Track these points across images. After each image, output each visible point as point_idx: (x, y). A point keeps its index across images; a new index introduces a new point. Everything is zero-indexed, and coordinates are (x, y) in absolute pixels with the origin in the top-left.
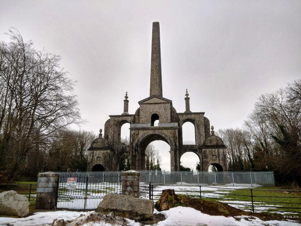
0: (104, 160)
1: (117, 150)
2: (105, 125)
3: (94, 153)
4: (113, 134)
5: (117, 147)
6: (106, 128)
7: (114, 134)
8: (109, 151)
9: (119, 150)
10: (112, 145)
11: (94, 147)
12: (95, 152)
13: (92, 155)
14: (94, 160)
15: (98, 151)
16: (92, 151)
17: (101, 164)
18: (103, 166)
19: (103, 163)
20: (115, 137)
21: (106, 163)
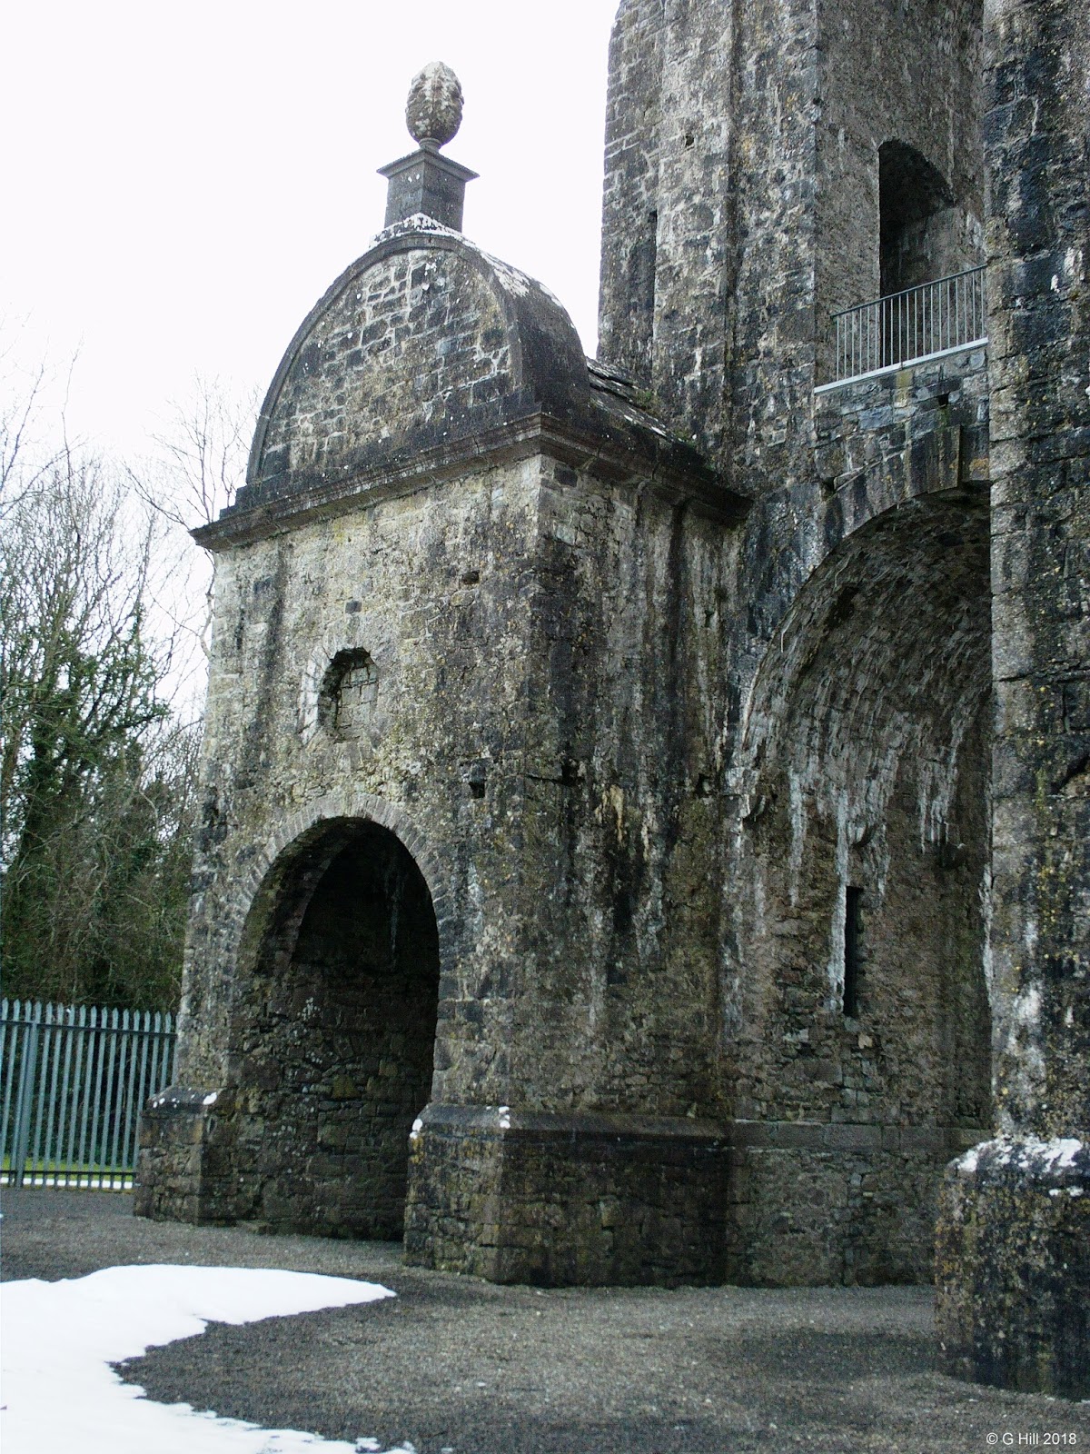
0: (442, 706)
1: (829, 486)
2: (615, 49)
3: (293, 586)
4: (719, 144)
5: (829, 418)
6: (625, 104)
7: (749, 147)
8: (531, 474)
9: (851, 469)
10: (704, 399)
11: (294, 460)
12: (306, 551)
13: (260, 628)
14: (281, 744)
15: (354, 536)
16: (260, 560)
17: (391, 811)
18: (421, 860)
19: (411, 788)
20: (764, 204)
21: (478, 789)
